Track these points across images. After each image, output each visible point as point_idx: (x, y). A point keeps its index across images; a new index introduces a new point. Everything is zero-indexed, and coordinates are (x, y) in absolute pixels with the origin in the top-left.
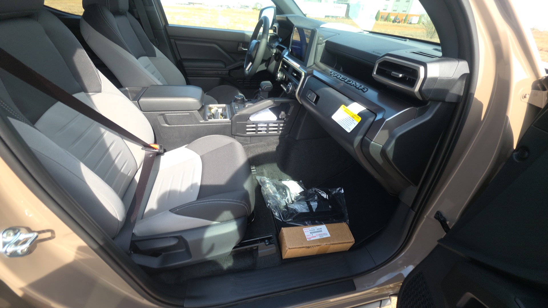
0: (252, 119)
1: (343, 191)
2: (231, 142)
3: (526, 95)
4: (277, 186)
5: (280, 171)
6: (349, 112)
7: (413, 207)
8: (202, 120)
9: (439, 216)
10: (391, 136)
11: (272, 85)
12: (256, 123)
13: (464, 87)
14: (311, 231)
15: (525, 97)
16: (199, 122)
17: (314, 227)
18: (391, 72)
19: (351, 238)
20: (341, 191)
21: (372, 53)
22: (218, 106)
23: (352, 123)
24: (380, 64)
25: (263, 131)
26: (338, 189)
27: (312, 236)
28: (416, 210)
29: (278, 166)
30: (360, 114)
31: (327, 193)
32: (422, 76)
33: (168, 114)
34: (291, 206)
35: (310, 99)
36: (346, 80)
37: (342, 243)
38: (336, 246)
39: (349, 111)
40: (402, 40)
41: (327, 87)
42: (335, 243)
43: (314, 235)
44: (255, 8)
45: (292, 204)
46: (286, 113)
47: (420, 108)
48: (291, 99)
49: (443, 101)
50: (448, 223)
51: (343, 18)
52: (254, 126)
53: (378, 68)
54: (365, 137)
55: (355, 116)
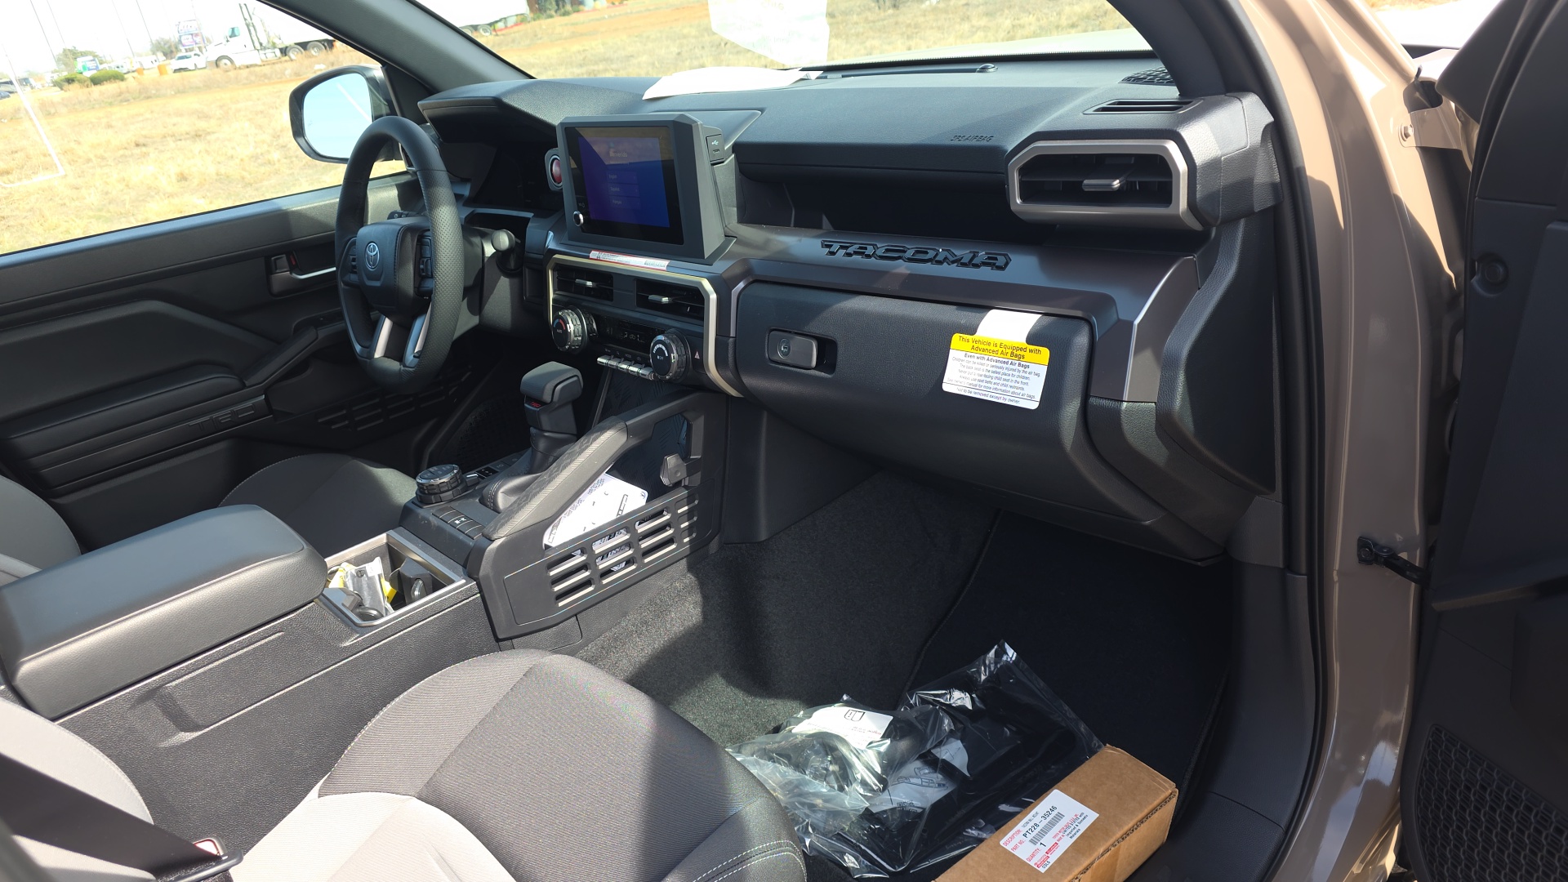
0: (556, 537)
1: (1011, 654)
2: (526, 669)
3: (1406, 128)
4: (788, 757)
5: (749, 700)
6: (992, 348)
7: (1290, 565)
8: (347, 638)
9: (1372, 553)
10: (1167, 364)
11: (577, 372)
12: (584, 544)
13: (1274, 160)
14: (1030, 837)
15: (1407, 135)
16: (337, 648)
17: (1029, 816)
18: (1082, 182)
19: (1160, 784)
20: (1005, 658)
21: (956, 142)
22: (353, 555)
23: (1027, 375)
24: (1023, 171)
25: (615, 569)
26: (992, 654)
27: (1047, 849)
28: (1304, 569)
29: (730, 680)
30: (1034, 339)
31: (967, 686)
32: (1181, 165)
33: (177, 681)
34: (883, 804)
35: (789, 361)
36: (905, 252)
37: (1147, 817)
38: (1134, 837)
39: (989, 344)
40: (973, 71)
41: (847, 299)
42: (1126, 828)
43: (1048, 840)
44: (70, 81)
45: (884, 789)
46: (685, 457)
47: (1199, 253)
48: (684, 396)
49: (1249, 214)
50: (1404, 555)
51: (522, 20)
52: (579, 559)
53: (1021, 183)
54: (1092, 401)
55: (1021, 349)
